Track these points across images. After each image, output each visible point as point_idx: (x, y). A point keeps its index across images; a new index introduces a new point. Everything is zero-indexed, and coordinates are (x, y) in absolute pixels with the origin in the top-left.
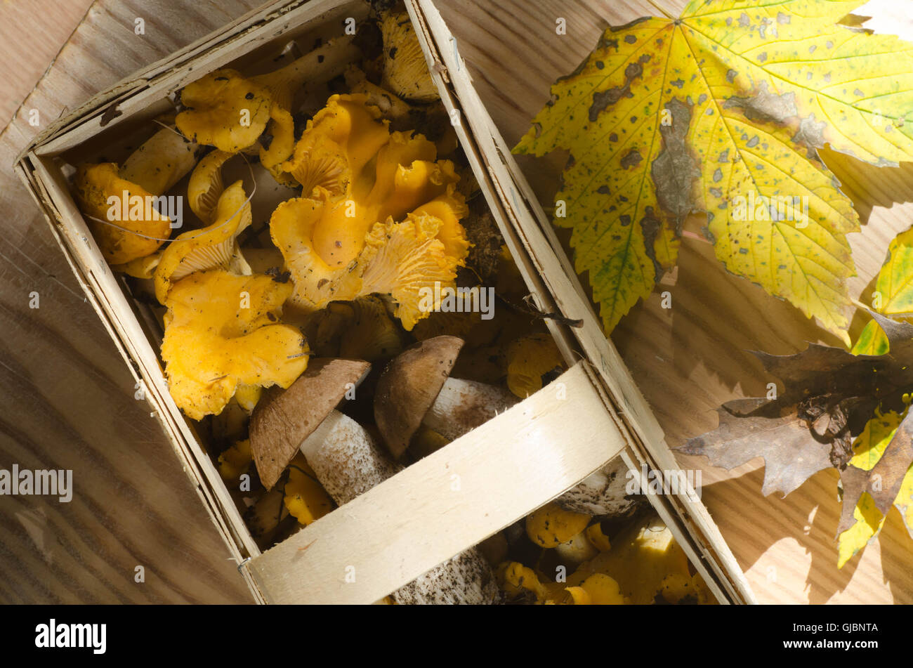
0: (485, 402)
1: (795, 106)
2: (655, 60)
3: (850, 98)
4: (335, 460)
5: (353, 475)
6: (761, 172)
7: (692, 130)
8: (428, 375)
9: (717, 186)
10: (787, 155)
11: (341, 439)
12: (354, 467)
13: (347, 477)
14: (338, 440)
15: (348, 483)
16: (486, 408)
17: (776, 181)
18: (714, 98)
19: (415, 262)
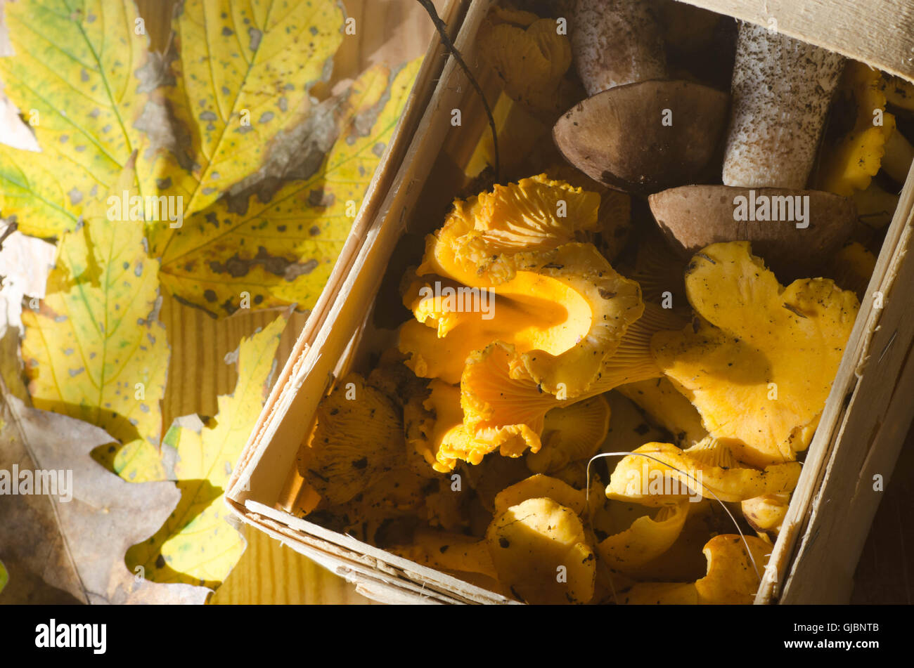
0: (593, 64)
1: (144, 111)
2: (209, 257)
3: (96, 78)
4: (763, 157)
5: (763, 125)
6: (229, 86)
7: (246, 173)
8: (597, 122)
9: (276, 110)
10: (194, 77)
11: (739, 168)
12: (754, 130)
13: (771, 130)
14: (741, 170)
15: (776, 124)
16: (597, 57)
17: (225, 65)
18: (199, 183)
19: (514, 232)
